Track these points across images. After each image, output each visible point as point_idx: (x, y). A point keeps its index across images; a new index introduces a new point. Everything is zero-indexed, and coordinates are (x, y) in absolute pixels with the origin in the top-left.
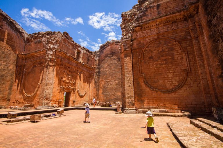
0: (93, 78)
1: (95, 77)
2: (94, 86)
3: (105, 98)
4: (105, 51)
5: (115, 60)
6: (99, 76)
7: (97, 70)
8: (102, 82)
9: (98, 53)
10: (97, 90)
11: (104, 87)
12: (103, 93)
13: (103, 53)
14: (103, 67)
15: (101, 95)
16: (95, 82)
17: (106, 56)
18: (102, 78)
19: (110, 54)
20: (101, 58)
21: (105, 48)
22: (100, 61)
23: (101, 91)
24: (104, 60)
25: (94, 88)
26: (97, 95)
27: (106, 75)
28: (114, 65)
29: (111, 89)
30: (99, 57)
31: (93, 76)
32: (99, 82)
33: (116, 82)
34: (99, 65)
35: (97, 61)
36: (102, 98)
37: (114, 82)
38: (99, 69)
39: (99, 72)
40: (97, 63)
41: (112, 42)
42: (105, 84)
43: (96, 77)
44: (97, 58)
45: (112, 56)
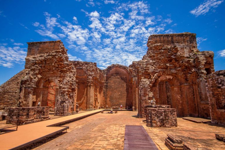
0: (102, 90)
1: (103, 89)
2: (103, 95)
3: (111, 104)
4: (111, 71)
5: (118, 78)
6: (107, 88)
7: (105, 84)
8: (109, 93)
9: (106, 72)
10: (105, 98)
11: (111, 96)
12: (110, 101)
13: (109, 72)
14: (110, 83)
15: (108, 102)
16: (104, 93)
17: (112, 75)
18: (109, 90)
19: (115, 74)
20: (108, 76)
21: (111, 69)
22: (108, 78)
23: (108, 99)
24: (110, 77)
25: (103, 96)
26: (105, 102)
27: (112, 88)
28: (118, 82)
29: (116, 98)
30: (107, 74)
31: (103, 88)
32: (107, 93)
33: (119, 93)
34: (107, 80)
35: (105, 78)
36: (110, 104)
37: (117, 93)
38: (107, 83)
39: (107, 86)
40: (105, 79)
41: (117, 65)
42: (111, 94)
43: (105, 89)
44: (105, 75)
45: (117, 76)
